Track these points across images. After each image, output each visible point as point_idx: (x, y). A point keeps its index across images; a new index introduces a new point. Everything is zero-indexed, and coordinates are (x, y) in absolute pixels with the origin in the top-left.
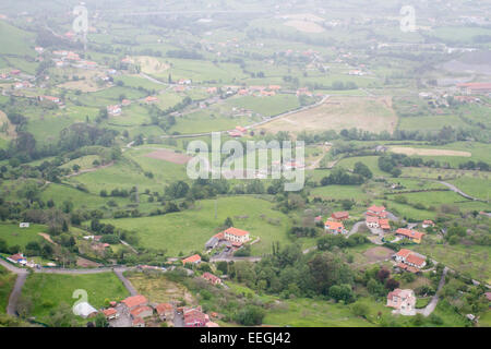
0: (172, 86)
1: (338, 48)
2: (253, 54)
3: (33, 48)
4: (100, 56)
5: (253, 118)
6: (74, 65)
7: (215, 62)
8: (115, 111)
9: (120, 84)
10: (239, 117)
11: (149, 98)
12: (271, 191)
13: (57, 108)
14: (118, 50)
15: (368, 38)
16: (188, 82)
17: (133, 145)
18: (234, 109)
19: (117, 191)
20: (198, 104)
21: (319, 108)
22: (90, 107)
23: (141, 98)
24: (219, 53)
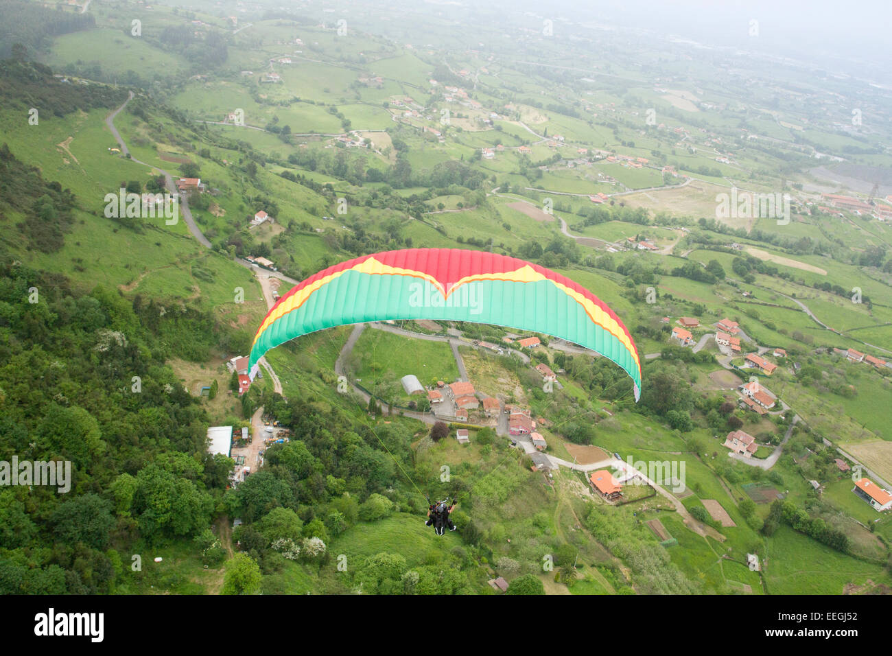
0: (546, 139)
1: (708, 131)
2: (628, 122)
3: (428, 80)
4: (486, 98)
5: (616, 187)
6: (461, 102)
7: (590, 123)
8: (488, 154)
9: (499, 129)
10: (602, 184)
11: (522, 148)
12: (621, 270)
13: (438, 142)
14: (504, 95)
15: (740, 126)
16: (562, 139)
17: (498, 192)
18: (600, 175)
19: (473, 239)
20: (567, 163)
21: (682, 190)
22: (467, 146)
23: (515, 146)
24: (596, 115)
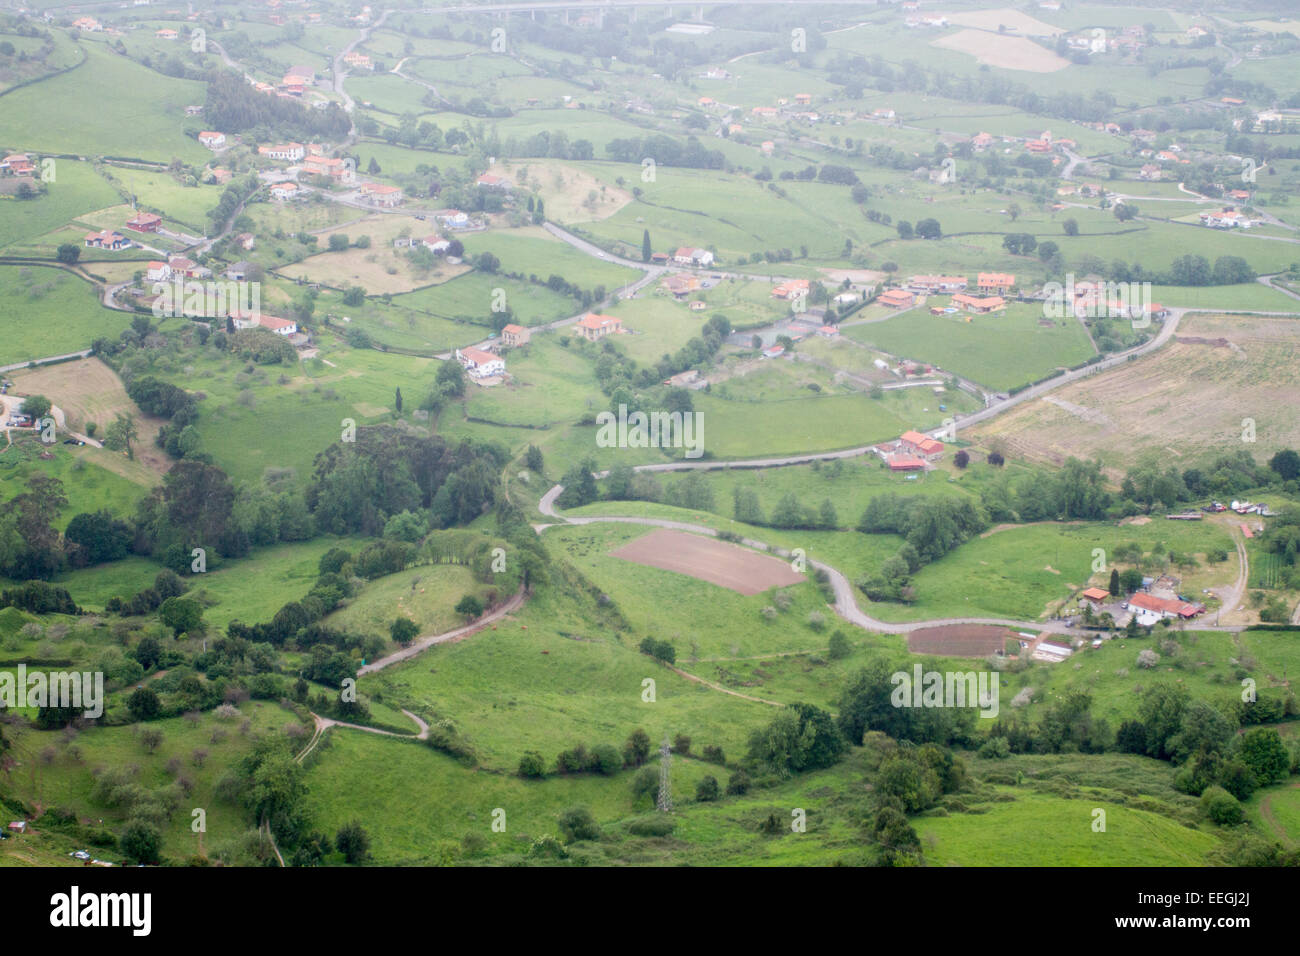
0: (654, 271)
1: (1127, 127)
2: (875, 150)
3: (194, 135)
4: (407, 162)
5: (949, 400)
6: (327, 195)
7: (763, 177)
8: (486, 368)
9: (487, 266)
10: (899, 394)
11: (588, 318)
13: (293, 358)
14: (454, 137)
15: (1215, 90)
16: (707, 258)
17: (563, 503)
18: (880, 363)
20: (758, 343)
21: (1160, 359)
22: (402, 351)
23: (561, 317)
24: (768, 146)
